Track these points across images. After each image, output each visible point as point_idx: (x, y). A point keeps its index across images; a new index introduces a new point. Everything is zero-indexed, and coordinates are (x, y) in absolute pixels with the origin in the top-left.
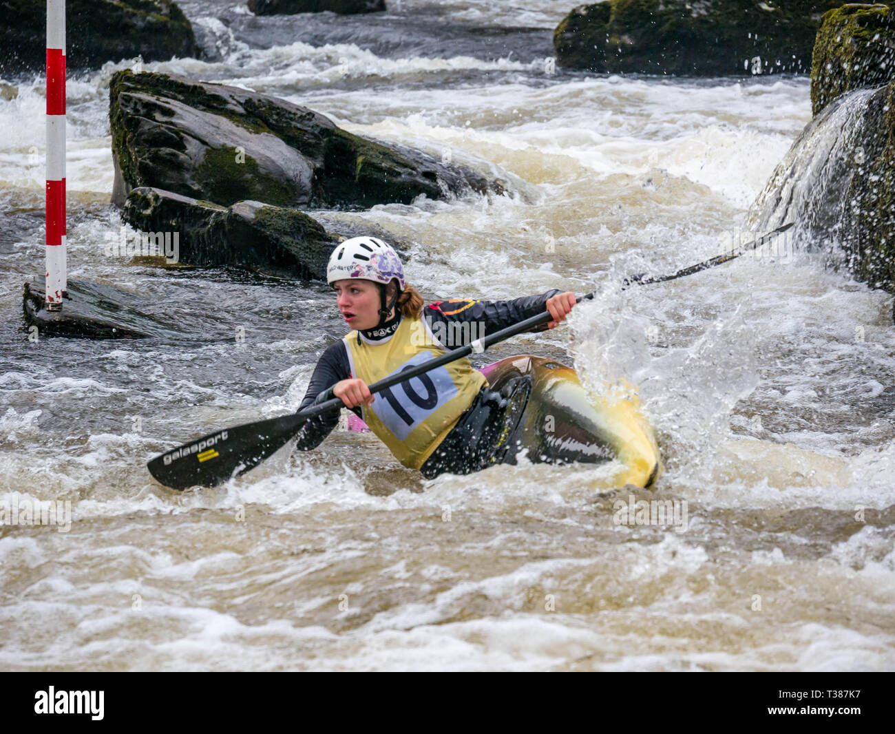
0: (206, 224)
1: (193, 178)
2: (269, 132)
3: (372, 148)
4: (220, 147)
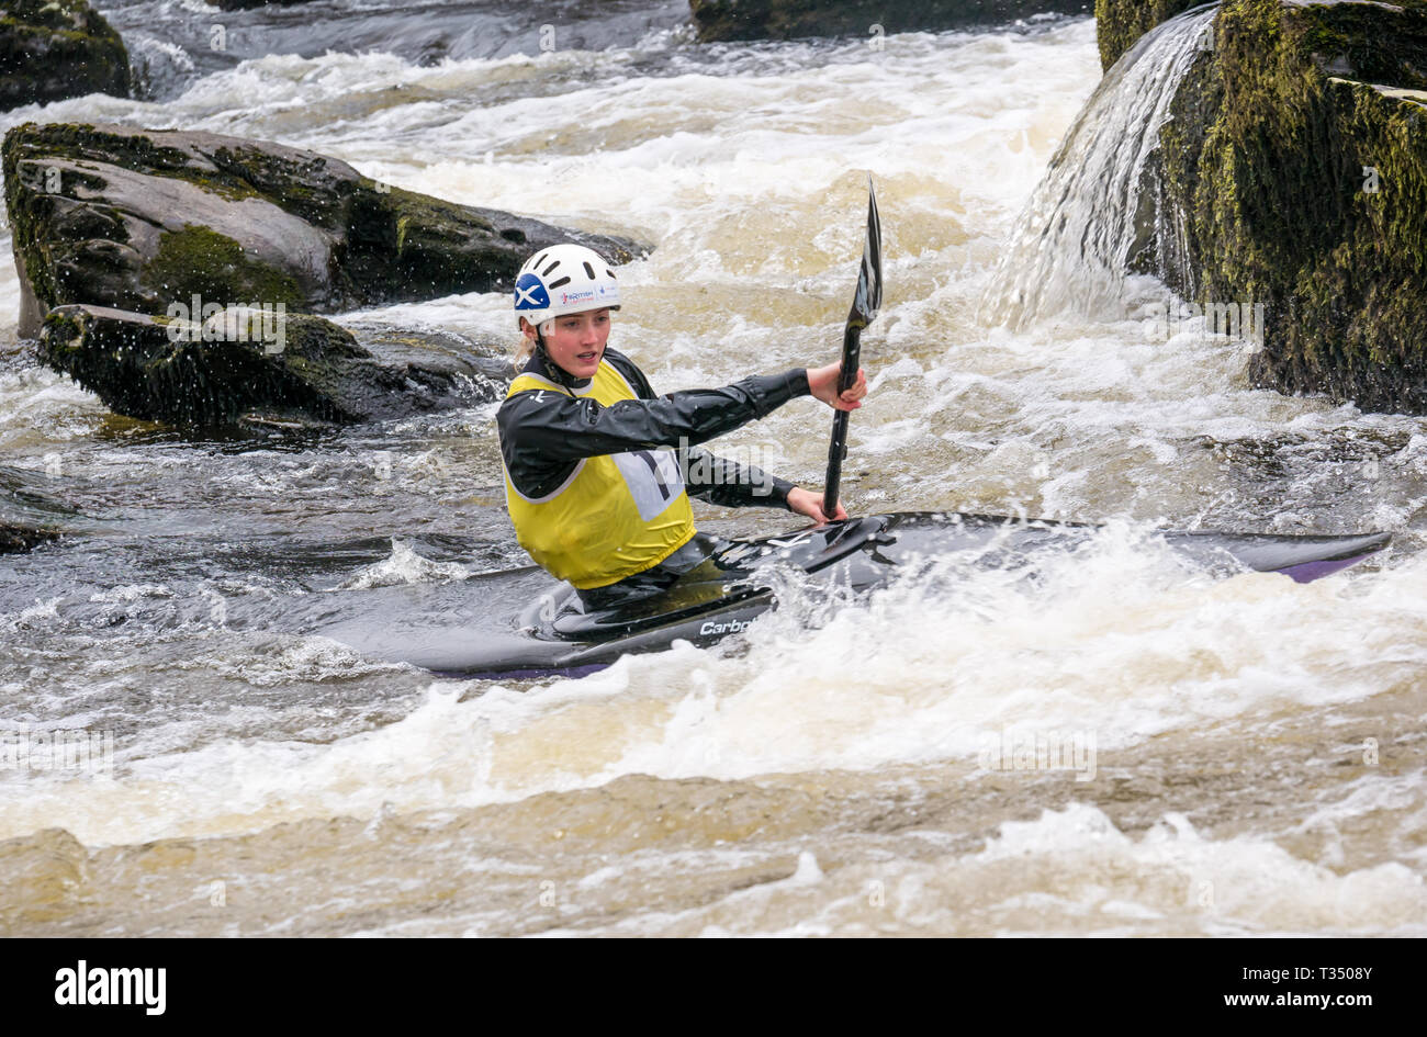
1: (143, 282)
2: (256, 197)
3: (420, 204)
4: (181, 229)
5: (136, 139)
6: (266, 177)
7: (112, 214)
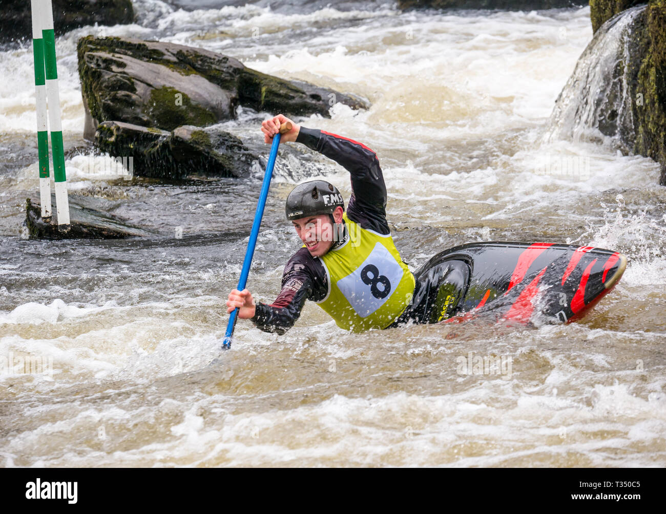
0: (155, 145)
1: (143, 112)
2: (196, 74)
3: (272, 80)
4: (161, 88)
5: (140, 45)
6: (200, 65)
7: (129, 80)
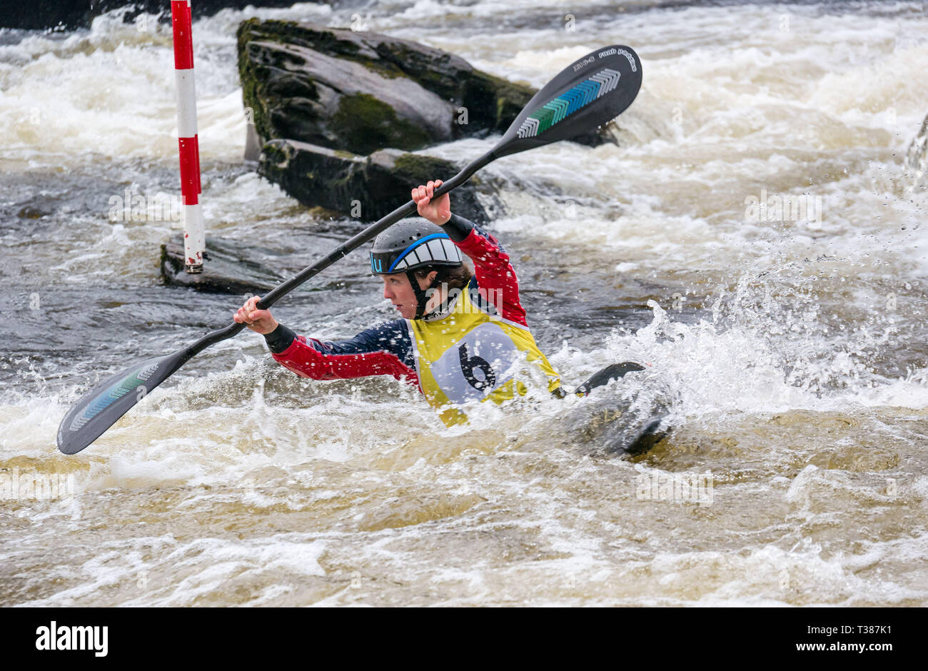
0: (344, 175)
1: (328, 128)
2: (404, 77)
3: (513, 89)
4: (354, 95)
5: (325, 33)
6: (411, 64)
7: (309, 81)
